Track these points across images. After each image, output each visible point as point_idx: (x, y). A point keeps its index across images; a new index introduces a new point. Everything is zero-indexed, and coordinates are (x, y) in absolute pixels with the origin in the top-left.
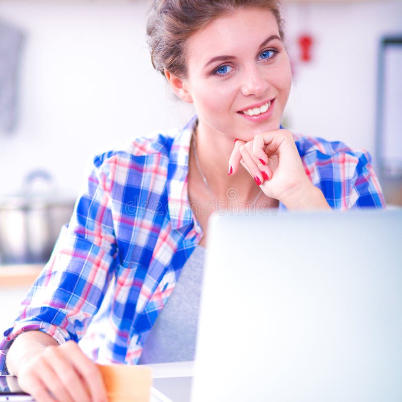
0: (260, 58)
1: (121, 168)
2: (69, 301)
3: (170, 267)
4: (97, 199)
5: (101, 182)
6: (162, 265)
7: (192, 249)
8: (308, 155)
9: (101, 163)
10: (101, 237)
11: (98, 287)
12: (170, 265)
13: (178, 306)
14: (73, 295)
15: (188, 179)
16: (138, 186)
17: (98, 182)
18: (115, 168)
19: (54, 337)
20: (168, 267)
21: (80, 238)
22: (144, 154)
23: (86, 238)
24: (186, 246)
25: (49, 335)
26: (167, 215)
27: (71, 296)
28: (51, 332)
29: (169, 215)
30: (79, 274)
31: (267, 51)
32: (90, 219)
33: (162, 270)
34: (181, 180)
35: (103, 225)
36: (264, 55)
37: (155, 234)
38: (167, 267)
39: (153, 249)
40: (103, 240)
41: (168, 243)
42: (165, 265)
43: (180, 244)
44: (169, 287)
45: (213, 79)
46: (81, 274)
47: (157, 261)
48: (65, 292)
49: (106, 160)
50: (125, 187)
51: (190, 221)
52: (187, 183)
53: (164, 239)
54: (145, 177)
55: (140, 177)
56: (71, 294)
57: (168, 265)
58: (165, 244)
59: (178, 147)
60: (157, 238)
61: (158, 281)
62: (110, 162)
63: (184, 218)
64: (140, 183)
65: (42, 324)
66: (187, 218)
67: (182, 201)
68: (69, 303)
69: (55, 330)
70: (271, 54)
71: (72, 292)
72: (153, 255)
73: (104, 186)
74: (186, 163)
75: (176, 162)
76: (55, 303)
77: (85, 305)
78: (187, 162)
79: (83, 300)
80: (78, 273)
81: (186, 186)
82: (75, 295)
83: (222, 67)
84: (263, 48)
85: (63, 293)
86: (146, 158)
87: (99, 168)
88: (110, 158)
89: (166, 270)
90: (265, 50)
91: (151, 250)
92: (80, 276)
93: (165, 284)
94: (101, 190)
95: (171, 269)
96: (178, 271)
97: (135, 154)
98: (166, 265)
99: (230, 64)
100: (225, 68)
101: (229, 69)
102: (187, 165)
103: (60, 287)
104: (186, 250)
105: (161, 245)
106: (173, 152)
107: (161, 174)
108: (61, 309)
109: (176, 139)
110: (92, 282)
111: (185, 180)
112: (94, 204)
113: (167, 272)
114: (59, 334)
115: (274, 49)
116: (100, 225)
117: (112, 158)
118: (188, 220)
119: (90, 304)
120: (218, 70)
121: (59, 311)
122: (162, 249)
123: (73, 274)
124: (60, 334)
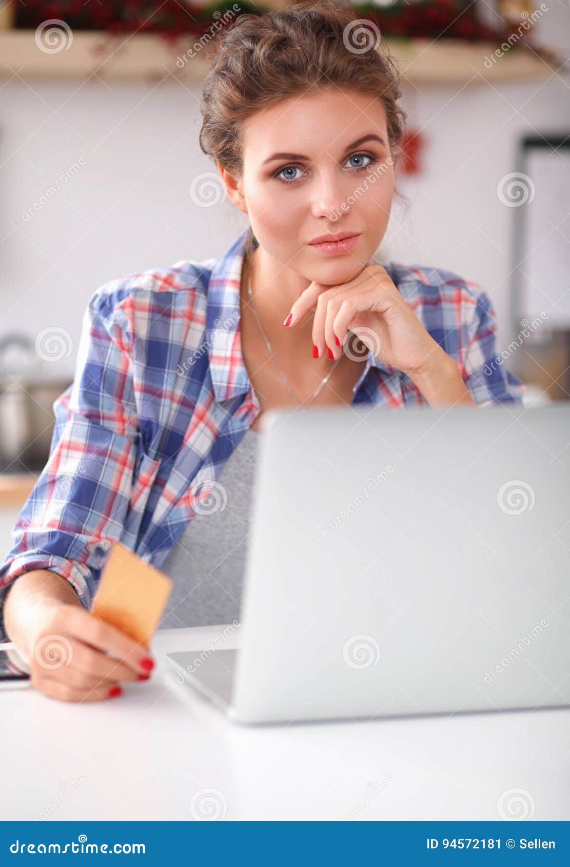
0: (349, 164)
1: (139, 314)
2: (86, 522)
3: (207, 460)
4: (111, 363)
5: (114, 339)
6: (197, 456)
7: (242, 434)
8: (406, 285)
9: (111, 309)
10: (124, 421)
11: (125, 495)
12: (208, 456)
13: (224, 519)
14: (92, 512)
15: (241, 328)
16: (165, 339)
17: (109, 339)
18: (133, 314)
19: (70, 579)
20: (205, 459)
21: (94, 425)
22: (171, 290)
23: (101, 424)
24: (233, 430)
25: (63, 577)
26: (206, 380)
27: (90, 513)
28: (65, 572)
29: (210, 381)
30: (98, 481)
31: (362, 156)
32: (106, 395)
33: (196, 463)
34: (231, 329)
35: (124, 402)
36: (355, 161)
37: (187, 410)
38: (203, 458)
39: (184, 433)
40: (126, 425)
41: (207, 424)
42: (201, 456)
43: (225, 424)
44: (204, 490)
45: (273, 184)
46: (100, 480)
47: (190, 449)
48: (80, 508)
49: (117, 305)
50: (146, 340)
51: (246, 388)
52: (239, 333)
53: (201, 418)
54: (173, 325)
55: (167, 325)
56: (88, 511)
57: (205, 456)
58: (202, 425)
59: (222, 282)
60: (190, 417)
61: (188, 479)
62: (123, 307)
63: (237, 384)
64: (167, 334)
65: (53, 560)
66: (241, 384)
67: (232, 360)
68: (87, 524)
69: (71, 567)
70: (366, 161)
71: (90, 507)
72: (184, 441)
73: (121, 344)
74: (236, 305)
75: (220, 304)
76: (67, 526)
77: (108, 523)
78: (238, 303)
79: (105, 517)
80: (97, 478)
81: (239, 337)
82: (94, 511)
83: (288, 168)
84: (353, 151)
85: (76, 509)
86: (174, 296)
87: (108, 319)
88: (122, 303)
89: (201, 464)
90: (358, 153)
91: (181, 434)
92: (99, 483)
93: (199, 484)
94: (116, 350)
95: (210, 462)
96: (219, 466)
97: (157, 289)
98: (203, 456)
99: (300, 166)
100: (293, 170)
101: (299, 174)
102: (238, 307)
103: (72, 501)
104: (233, 434)
105: (196, 426)
106: (213, 289)
107: (197, 321)
108: (77, 535)
109: (215, 271)
110: (117, 489)
111: (235, 329)
112: (108, 372)
113: (203, 467)
114: (76, 573)
115: (370, 154)
116: (120, 402)
117: (126, 300)
118: (243, 386)
119: (115, 522)
120: (283, 171)
121: (76, 537)
122: (197, 431)
123: (87, 480)
124: (79, 573)
